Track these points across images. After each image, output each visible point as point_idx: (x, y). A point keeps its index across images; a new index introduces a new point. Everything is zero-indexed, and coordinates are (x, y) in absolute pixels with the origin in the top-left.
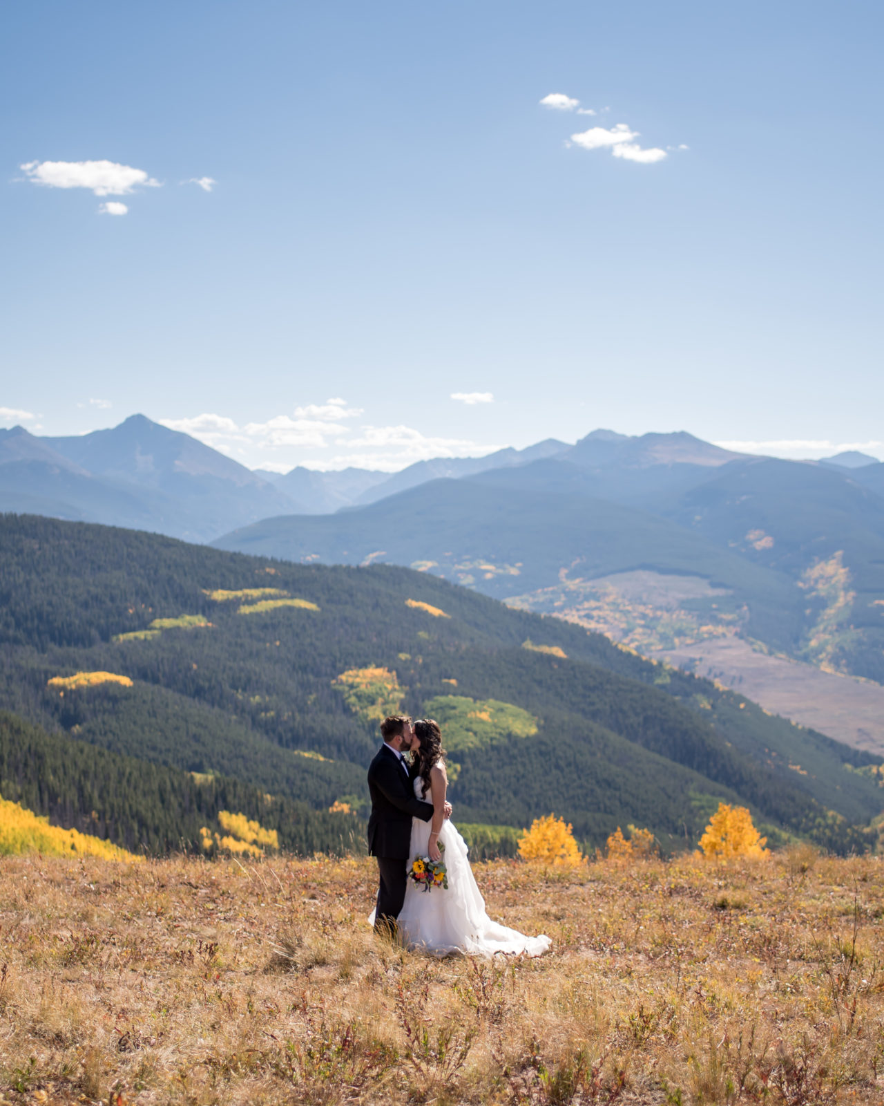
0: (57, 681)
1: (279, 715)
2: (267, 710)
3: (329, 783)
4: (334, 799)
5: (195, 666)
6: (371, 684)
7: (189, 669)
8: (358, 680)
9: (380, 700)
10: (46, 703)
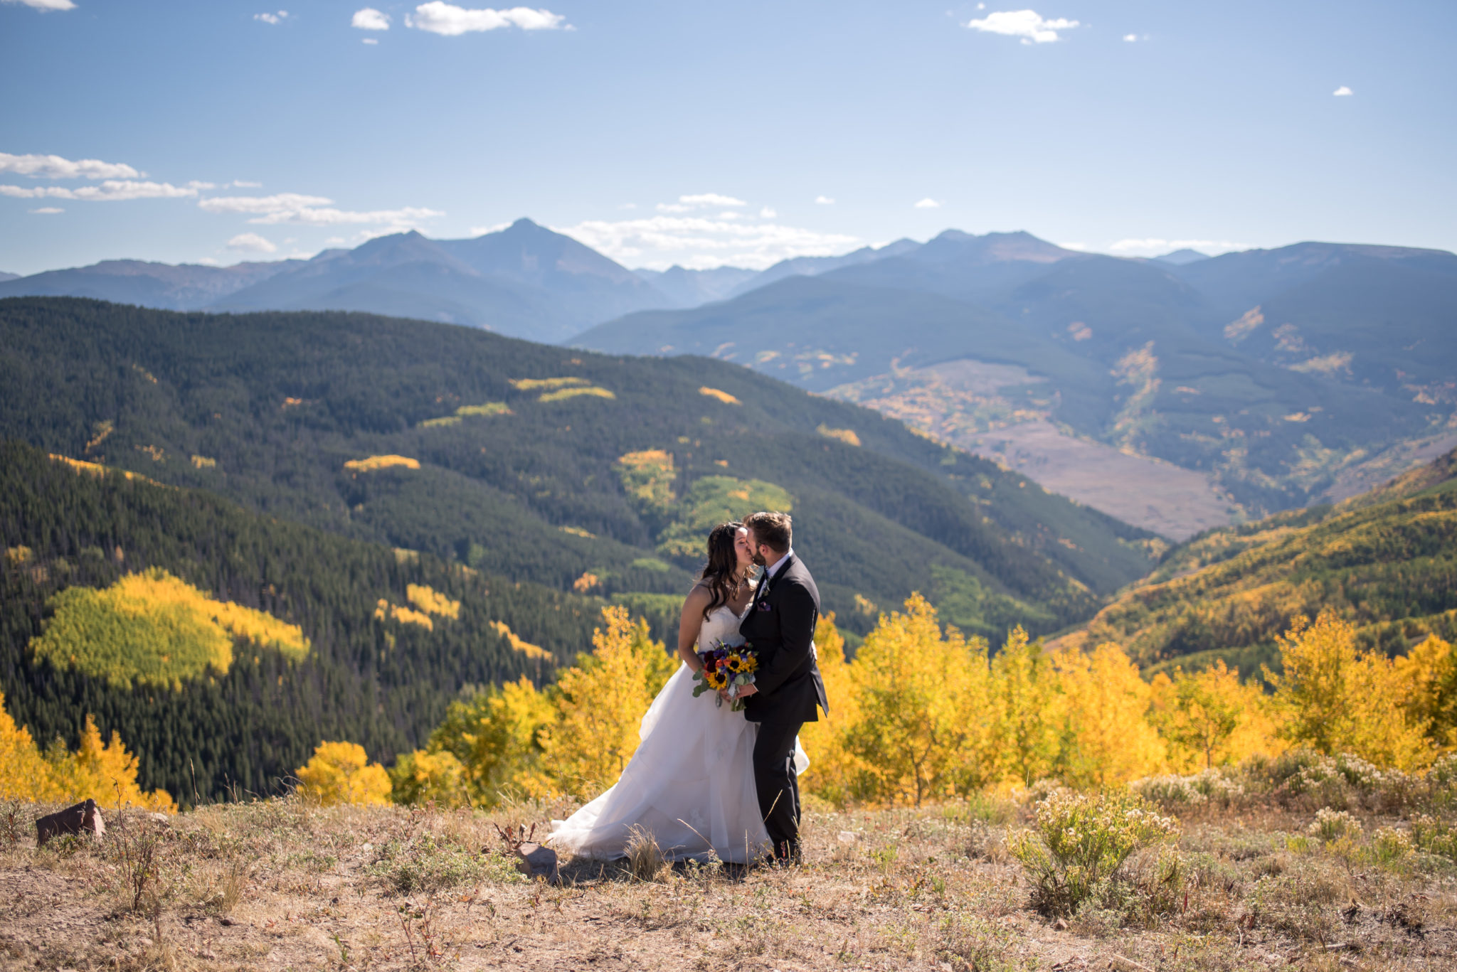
0: (352, 464)
1: (553, 494)
2: (542, 489)
3: (582, 556)
4: (584, 571)
5: (483, 450)
6: (647, 465)
7: (478, 452)
8: (635, 462)
9: (652, 480)
10: (339, 484)
